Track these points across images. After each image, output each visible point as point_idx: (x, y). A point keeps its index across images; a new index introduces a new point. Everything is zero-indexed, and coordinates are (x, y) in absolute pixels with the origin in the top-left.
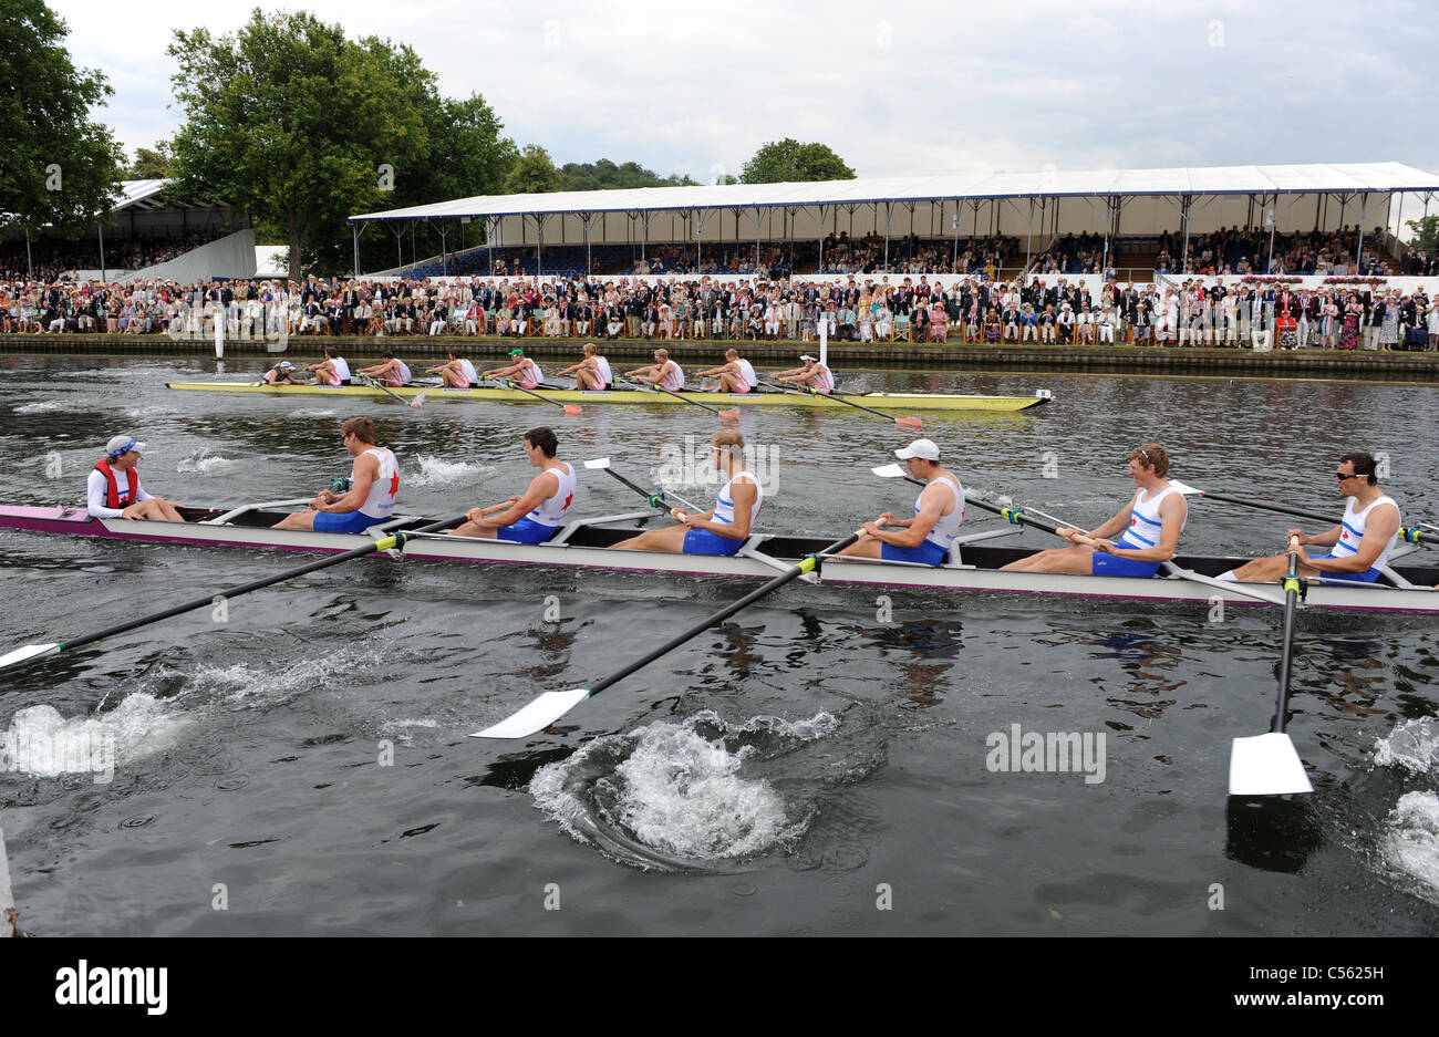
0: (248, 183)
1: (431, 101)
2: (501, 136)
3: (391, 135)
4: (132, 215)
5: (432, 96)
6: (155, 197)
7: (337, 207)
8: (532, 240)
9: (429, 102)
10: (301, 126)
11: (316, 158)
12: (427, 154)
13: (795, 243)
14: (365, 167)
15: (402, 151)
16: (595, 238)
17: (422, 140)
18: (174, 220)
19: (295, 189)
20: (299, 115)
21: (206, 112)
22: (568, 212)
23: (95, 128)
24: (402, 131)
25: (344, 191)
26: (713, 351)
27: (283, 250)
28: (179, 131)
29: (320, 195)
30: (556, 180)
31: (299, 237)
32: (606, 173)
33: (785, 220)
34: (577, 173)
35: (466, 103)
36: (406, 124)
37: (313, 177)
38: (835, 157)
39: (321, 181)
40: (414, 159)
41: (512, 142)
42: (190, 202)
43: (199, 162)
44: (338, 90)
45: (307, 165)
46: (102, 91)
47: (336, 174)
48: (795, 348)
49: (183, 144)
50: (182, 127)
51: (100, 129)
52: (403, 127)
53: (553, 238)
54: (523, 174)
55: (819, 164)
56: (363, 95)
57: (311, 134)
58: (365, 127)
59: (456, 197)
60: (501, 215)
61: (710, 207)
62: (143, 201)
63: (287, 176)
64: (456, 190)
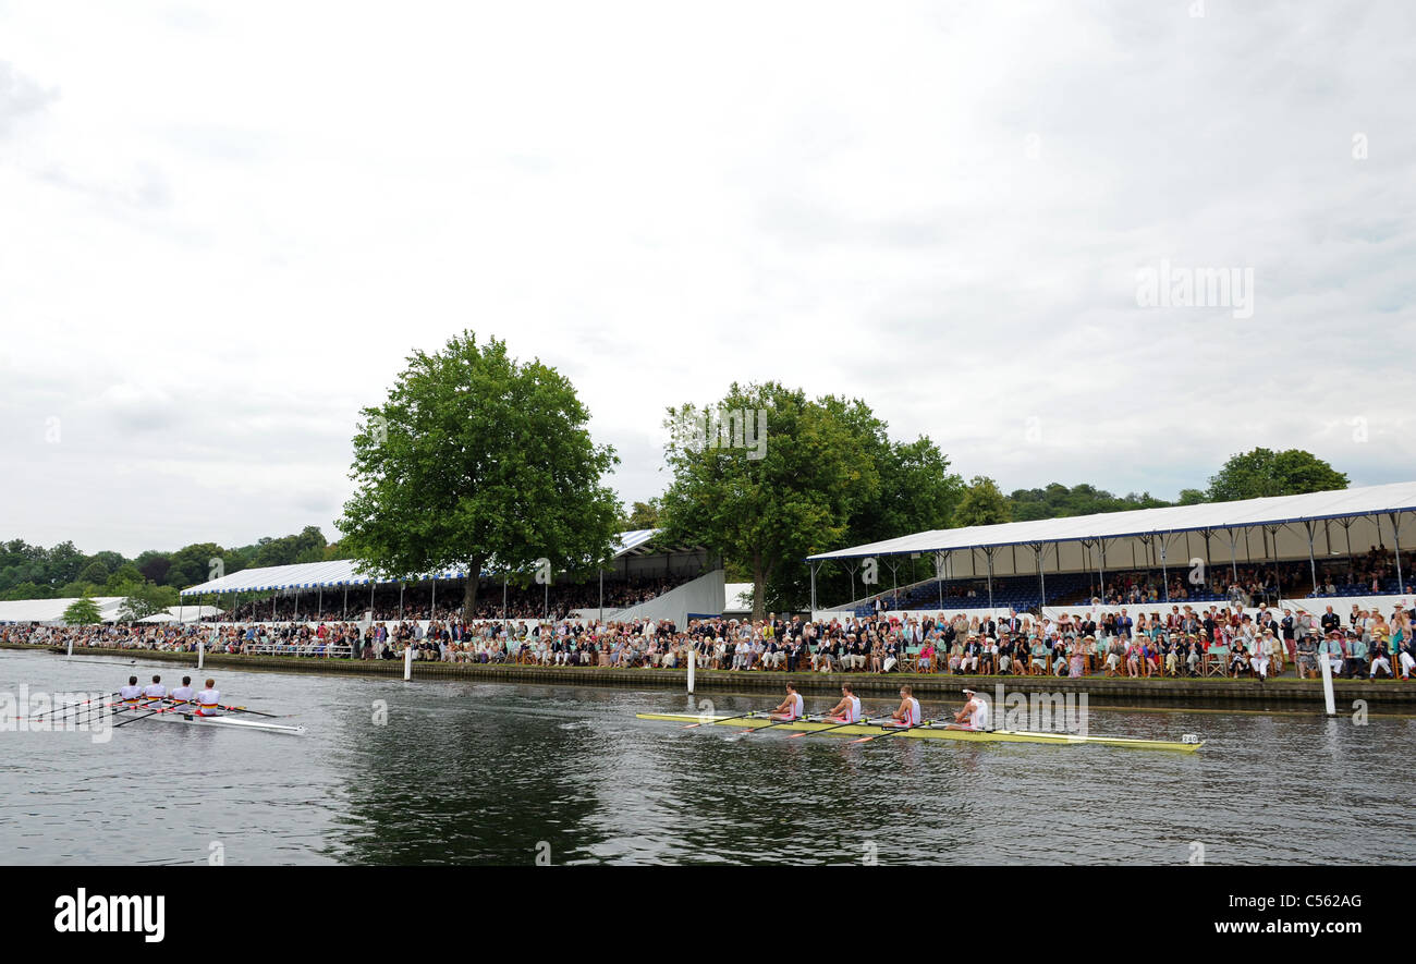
0: (721, 529)
1: (883, 447)
2: (948, 472)
3: (845, 480)
4: (626, 561)
5: (882, 442)
6: (647, 545)
7: (796, 548)
8: (983, 572)
9: (879, 447)
10: (768, 478)
11: (780, 504)
12: (878, 494)
13: (1280, 563)
14: (822, 510)
15: (855, 494)
16: (1048, 567)
17: (874, 482)
18: (661, 564)
19: (761, 533)
20: (766, 469)
21: (690, 471)
22: (1018, 544)
23: (604, 491)
24: (856, 476)
25: (803, 533)
26: (1191, 691)
27: (748, 588)
28: (668, 489)
29: (782, 538)
30: (1005, 508)
31: (763, 576)
32: (1058, 496)
33: (1265, 538)
34: (1027, 499)
35: (914, 445)
36: (859, 470)
37: (777, 523)
38: (1319, 463)
39: (784, 525)
40: (867, 500)
41: (959, 477)
42: (674, 548)
43: (682, 514)
44: (799, 444)
45: (771, 512)
46: (611, 462)
47: (796, 518)
48: (1295, 687)
49: (670, 499)
50: (671, 485)
51: (607, 492)
52: (856, 472)
53: (1003, 569)
54: (971, 505)
55: (1302, 473)
56: (820, 447)
57: (775, 484)
58: (823, 475)
59: (906, 533)
60: (950, 550)
61: (1174, 531)
62: (637, 549)
63: (754, 523)
64: (906, 525)
